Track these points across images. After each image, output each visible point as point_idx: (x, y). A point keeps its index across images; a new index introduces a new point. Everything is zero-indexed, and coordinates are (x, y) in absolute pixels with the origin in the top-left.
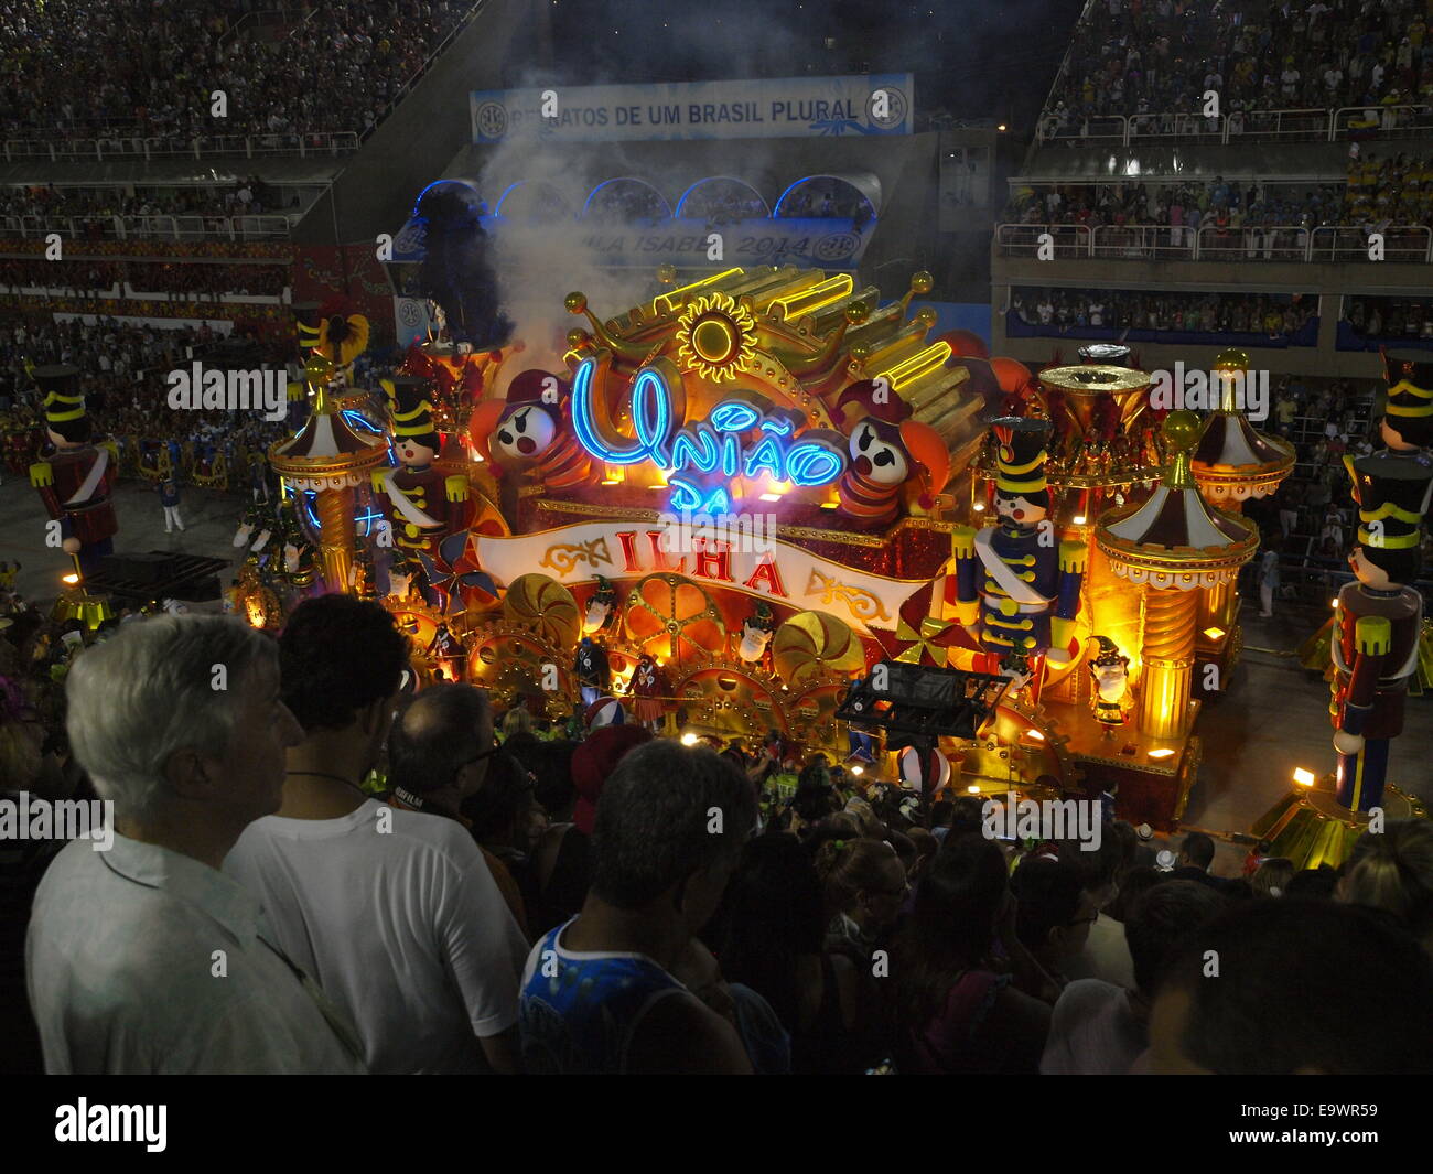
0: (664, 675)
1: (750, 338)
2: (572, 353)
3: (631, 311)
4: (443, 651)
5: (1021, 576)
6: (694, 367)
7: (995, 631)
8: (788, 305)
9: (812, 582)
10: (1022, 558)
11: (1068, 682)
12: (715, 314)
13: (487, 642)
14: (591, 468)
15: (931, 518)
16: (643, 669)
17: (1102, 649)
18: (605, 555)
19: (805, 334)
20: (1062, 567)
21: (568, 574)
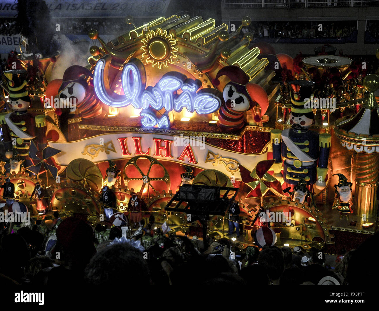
0: (143, 201)
1: (175, 49)
2: (91, 57)
3: (119, 38)
4: (38, 195)
5: (303, 150)
6: (149, 62)
7: (291, 175)
8: (191, 33)
9: (208, 156)
10: (304, 142)
11: (321, 195)
12: (158, 38)
13: (58, 191)
14: (103, 109)
15: (258, 126)
16: (133, 199)
17: (340, 179)
18: (112, 148)
19: (200, 46)
20: (320, 145)
21: (95, 158)
